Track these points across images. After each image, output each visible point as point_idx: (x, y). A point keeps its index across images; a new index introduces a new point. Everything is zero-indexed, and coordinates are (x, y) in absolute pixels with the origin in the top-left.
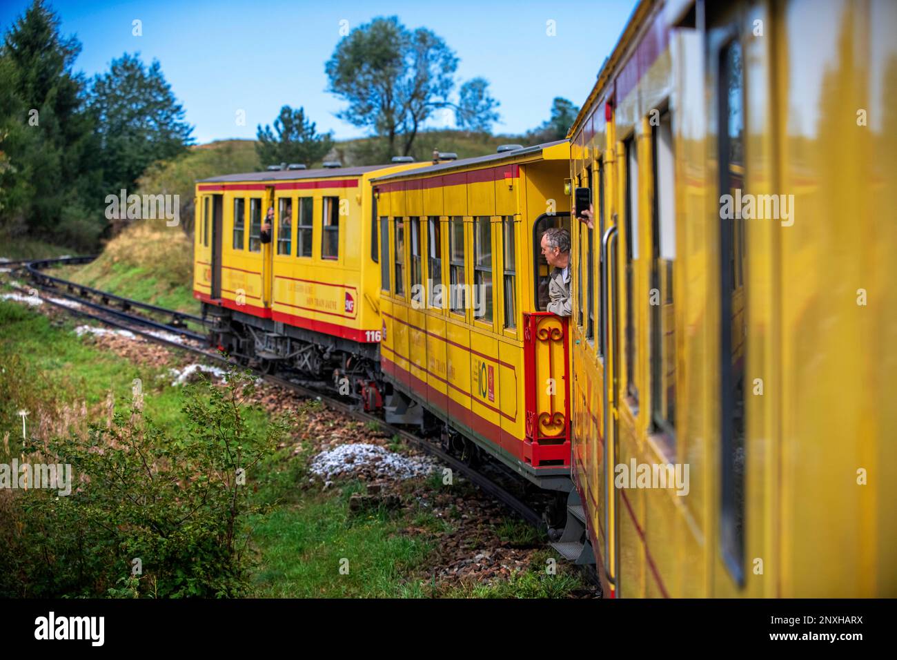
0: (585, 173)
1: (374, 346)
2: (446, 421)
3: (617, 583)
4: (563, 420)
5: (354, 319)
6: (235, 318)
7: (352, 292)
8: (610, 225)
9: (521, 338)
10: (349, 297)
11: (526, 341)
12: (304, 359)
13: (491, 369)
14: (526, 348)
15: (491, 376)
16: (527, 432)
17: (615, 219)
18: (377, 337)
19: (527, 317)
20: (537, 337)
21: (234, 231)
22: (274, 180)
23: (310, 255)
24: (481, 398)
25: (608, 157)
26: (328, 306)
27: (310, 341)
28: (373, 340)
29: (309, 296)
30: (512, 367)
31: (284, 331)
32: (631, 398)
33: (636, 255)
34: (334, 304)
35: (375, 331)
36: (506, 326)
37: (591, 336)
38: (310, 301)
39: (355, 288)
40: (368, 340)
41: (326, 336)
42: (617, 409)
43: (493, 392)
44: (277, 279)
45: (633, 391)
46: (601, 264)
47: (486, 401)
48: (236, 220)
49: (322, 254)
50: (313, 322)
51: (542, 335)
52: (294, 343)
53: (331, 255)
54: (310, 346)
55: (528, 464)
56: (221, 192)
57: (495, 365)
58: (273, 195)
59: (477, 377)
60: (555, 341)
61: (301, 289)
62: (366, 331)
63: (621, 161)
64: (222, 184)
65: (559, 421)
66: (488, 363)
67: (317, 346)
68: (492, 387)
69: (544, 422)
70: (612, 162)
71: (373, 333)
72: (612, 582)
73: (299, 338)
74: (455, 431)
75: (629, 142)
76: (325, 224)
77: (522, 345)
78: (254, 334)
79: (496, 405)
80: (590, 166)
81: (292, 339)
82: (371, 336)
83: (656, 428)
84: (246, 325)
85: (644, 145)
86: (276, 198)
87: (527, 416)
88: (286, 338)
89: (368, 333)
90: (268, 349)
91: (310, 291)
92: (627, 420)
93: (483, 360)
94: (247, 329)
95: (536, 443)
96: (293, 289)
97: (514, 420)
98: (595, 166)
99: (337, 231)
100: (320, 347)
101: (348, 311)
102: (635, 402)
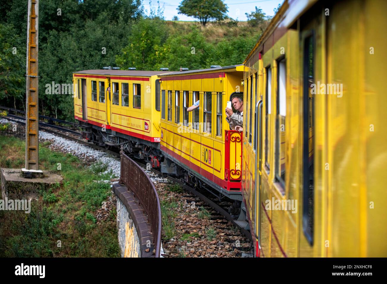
0: (250, 78)
1: (157, 143)
2: (189, 171)
3: (259, 239)
4: (240, 173)
5: (149, 133)
6: (94, 127)
7: (147, 122)
8: (260, 100)
9: (224, 140)
10: (146, 124)
11: (226, 141)
12: (125, 146)
13: (210, 151)
14: (225, 144)
15: (210, 154)
16: (225, 176)
17: (262, 97)
18: (159, 140)
19: (226, 132)
20: (230, 140)
21: (92, 93)
22: (110, 75)
23: (128, 106)
24: (205, 163)
25: (260, 73)
26: (137, 127)
27: (128, 139)
28: (157, 141)
29: (128, 122)
30: (220, 151)
31: (116, 134)
32: (266, 167)
33: (269, 112)
34: (140, 126)
35: (158, 138)
36: (217, 135)
37: (250, 141)
38: (128, 124)
39: (149, 121)
40: (155, 141)
41: (136, 138)
42: (261, 171)
43: (210, 160)
44: (113, 114)
45: (267, 165)
46: (255, 114)
47: (207, 163)
48: (93, 89)
49: (133, 106)
50: (130, 132)
51: (233, 139)
52: (120, 139)
53: (138, 107)
54: (128, 141)
55: (226, 189)
56: (85, 78)
57: (212, 150)
58: (109, 81)
59: (204, 154)
60: (238, 142)
61: (124, 119)
62: (154, 138)
63: (265, 75)
64: (85, 75)
65: (238, 173)
66: (209, 149)
67: (131, 141)
68: (210, 159)
69: (232, 173)
70: (261, 75)
71: (157, 138)
72: (257, 238)
73: (123, 137)
74: (192, 175)
75: (268, 68)
76: (134, 94)
77: (224, 142)
78: (102, 135)
79: (212, 166)
80: (252, 75)
81: (120, 138)
82: (156, 140)
83: (277, 180)
84: (99, 131)
85: (274, 70)
86: (111, 82)
87: (225, 170)
88: (117, 137)
89: (155, 139)
90: (109, 141)
91: (128, 120)
92: (265, 176)
93: (206, 148)
94: (99, 132)
95: (229, 181)
96: (121, 119)
97: (219, 172)
98: (254, 76)
99: (140, 98)
100: (133, 142)
101: (146, 129)
102: (268, 169)
